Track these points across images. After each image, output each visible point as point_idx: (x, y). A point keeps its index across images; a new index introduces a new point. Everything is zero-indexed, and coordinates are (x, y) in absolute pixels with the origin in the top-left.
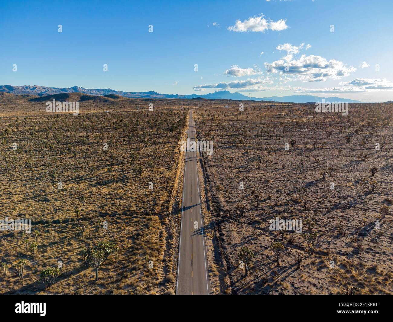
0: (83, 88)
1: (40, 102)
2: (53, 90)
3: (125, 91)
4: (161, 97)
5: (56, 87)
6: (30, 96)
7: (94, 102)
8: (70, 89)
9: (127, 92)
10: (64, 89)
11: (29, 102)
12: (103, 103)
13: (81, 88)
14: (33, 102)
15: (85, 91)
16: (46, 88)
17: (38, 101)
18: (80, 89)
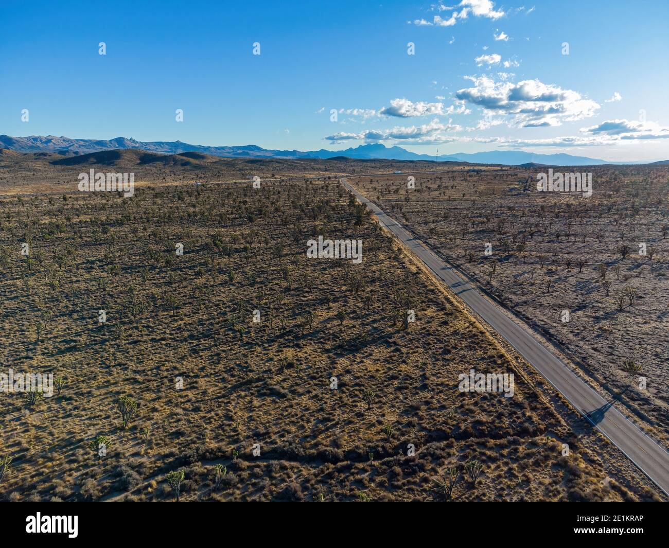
0: (134, 141)
1: (71, 167)
2: (82, 143)
3: (206, 145)
4: (268, 154)
5: (86, 138)
6: (50, 156)
7: (165, 165)
8: (110, 141)
9: (210, 147)
10: (100, 143)
11: (52, 166)
12: (181, 168)
13: (131, 139)
14: (59, 167)
15: (137, 145)
16: (69, 140)
17: (67, 165)
18: (128, 142)
